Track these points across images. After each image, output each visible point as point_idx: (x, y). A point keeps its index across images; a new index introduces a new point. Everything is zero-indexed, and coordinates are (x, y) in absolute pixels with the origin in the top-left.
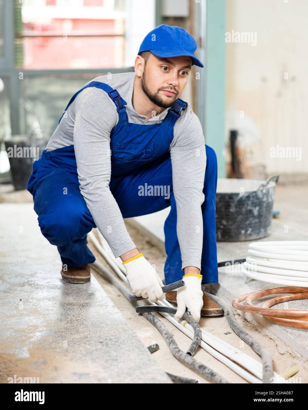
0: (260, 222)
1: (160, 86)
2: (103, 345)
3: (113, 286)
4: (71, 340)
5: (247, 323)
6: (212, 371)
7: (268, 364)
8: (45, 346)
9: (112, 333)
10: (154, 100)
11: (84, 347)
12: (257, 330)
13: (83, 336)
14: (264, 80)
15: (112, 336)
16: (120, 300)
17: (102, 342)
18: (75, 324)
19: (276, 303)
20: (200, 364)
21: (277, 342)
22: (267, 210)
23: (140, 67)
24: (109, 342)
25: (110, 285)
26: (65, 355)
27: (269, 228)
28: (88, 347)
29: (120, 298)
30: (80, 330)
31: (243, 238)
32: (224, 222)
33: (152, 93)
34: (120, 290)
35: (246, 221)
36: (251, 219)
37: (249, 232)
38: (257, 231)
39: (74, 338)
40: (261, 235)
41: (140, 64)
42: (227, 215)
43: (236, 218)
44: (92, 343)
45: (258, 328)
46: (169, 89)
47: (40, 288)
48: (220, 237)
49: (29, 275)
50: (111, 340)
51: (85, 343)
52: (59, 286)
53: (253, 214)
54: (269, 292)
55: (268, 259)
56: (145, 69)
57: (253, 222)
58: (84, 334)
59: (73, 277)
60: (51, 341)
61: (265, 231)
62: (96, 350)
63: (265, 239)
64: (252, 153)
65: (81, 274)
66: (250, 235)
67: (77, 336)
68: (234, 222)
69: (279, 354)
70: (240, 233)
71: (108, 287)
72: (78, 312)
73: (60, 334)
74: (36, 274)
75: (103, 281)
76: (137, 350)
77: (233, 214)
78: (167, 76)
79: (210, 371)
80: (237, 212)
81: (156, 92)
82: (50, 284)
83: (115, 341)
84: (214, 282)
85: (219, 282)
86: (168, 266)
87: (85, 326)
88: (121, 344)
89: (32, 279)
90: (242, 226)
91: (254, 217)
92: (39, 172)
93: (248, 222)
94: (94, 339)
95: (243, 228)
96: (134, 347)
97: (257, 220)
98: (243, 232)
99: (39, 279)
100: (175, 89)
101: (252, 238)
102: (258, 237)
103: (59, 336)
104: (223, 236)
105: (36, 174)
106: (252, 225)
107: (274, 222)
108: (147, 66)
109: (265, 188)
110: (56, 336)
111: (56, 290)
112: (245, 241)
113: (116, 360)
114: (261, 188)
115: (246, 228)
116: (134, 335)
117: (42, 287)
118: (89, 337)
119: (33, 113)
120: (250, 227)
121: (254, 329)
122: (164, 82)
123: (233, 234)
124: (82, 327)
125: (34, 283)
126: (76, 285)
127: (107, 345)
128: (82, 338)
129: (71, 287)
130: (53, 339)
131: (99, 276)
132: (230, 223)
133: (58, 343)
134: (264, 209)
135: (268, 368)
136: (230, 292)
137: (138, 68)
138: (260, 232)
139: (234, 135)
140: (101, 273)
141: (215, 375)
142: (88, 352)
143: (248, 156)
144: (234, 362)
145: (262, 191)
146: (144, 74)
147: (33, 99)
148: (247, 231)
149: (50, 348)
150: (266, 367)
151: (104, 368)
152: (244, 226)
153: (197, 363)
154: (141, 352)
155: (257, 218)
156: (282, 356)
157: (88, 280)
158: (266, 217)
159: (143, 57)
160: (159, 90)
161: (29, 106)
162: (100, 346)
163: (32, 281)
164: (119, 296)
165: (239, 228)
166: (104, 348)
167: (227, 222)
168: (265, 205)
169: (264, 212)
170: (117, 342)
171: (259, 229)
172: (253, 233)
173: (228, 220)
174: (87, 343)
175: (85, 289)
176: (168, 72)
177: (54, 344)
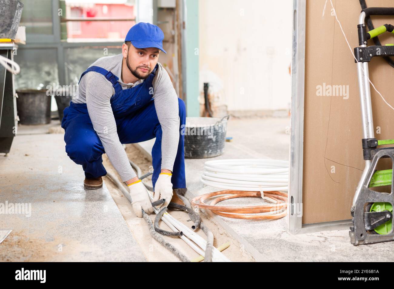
0: (217, 146)
1: (137, 66)
2: (103, 232)
3: (119, 189)
4: (83, 229)
5: (202, 213)
6: (174, 247)
7: (210, 242)
8: (65, 234)
9: (111, 224)
10: (135, 73)
11: (91, 234)
12: (207, 218)
13: (91, 226)
14: (226, 50)
15: (110, 225)
16: (122, 199)
17: (103, 230)
18: (87, 218)
19: (220, 201)
20: (167, 243)
21: (219, 227)
22: (221, 138)
23: (125, 51)
24: (108, 230)
25: (117, 189)
26: (78, 240)
27: (223, 149)
28: (94, 233)
29: (122, 198)
30: (90, 222)
31: (206, 156)
32: (194, 146)
33: (133, 70)
34: (123, 192)
35: (208, 145)
36: (211, 144)
37: (210, 152)
38: (215, 152)
39: (85, 228)
40: (218, 154)
41: (125, 49)
42: (195, 141)
43: (201, 143)
44: (96, 231)
45: (208, 217)
46: (144, 68)
47: (69, 193)
48: (191, 155)
49: (63, 184)
50: (109, 228)
51: (92, 231)
52: (81, 191)
53: (212, 140)
54: (215, 193)
55: (216, 172)
56: (128, 53)
57: (213, 145)
58: (92, 224)
59: (89, 185)
60: (70, 230)
61: (220, 151)
62: (99, 236)
63: (221, 156)
64: (218, 97)
65: (94, 183)
66: (211, 154)
67: (87, 226)
68: (200, 146)
69: (219, 234)
70: (204, 153)
71: (116, 191)
72: (90, 209)
73: (76, 225)
74: (67, 183)
75: (113, 186)
76: (125, 235)
77: (199, 140)
78: (142, 59)
79: (172, 247)
80: (202, 139)
81: (135, 69)
82: (75, 190)
83: (112, 229)
84: (183, 188)
85: (186, 187)
86: (154, 177)
87: (93, 219)
88: (116, 231)
89: (64, 186)
90: (205, 148)
91: (213, 142)
92: (68, 116)
93: (209, 146)
94: (98, 228)
95: (206, 150)
96: (124, 233)
97: (215, 144)
98: (206, 152)
99: (69, 187)
100: (148, 68)
101: (212, 155)
102: (216, 155)
103: (75, 226)
104: (193, 155)
105: (67, 117)
106: (212, 148)
107: (226, 144)
108: (129, 52)
109: (220, 123)
110: (74, 226)
111: (79, 194)
112: (207, 158)
113: (111, 242)
114: (217, 124)
115: (208, 149)
116: (125, 225)
117: (69, 192)
118: (95, 226)
119: (74, 72)
120: (211, 149)
121: (206, 218)
122: (140, 63)
123: (199, 154)
124: (92, 220)
125: (65, 189)
126: (92, 190)
127: (106, 232)
128: (91, 228)
129: (89, 192)
130: (71, 228)
131: (111, 183)
132: (197, 146)
133: (74, 231)
134: (220, 137)
135: (209, 245)
136: (193, 193)
137: (124, 51)
138: (217, 152)
139: (206, 86)
140: (112, 180)
141: (175, 250)
142: (93, 237)
143: (216, 100)
144: (191, 240)
145: (218, 125)
146: (128, 56)
147: (74, 62)
148: (208, 151)
149: (68, 235)
150: (208, 244)
151: (102, 248)
152: (207, 148)
153: (165, 242)
154: (128, 236)
155: (215, 143)
156: (221, 236)
157: (101, 187)
158: (221, 142)
159: (127, 45)
160: (137, 68)
161: (71, 67)
162: (101, 233)
163: (63, 188)
164: (122, 196)
165: (203, 150)
166: (104, 234)
167: (196, 146)
168: (220, 134)
169: (220, 139)
170: (113, 230)
171: (216, 150)
172: (212, 153)
173: (196, 144)
174: (93, 231)
175: (98, 193)
176: (143, 56)
177: (71, 232)
